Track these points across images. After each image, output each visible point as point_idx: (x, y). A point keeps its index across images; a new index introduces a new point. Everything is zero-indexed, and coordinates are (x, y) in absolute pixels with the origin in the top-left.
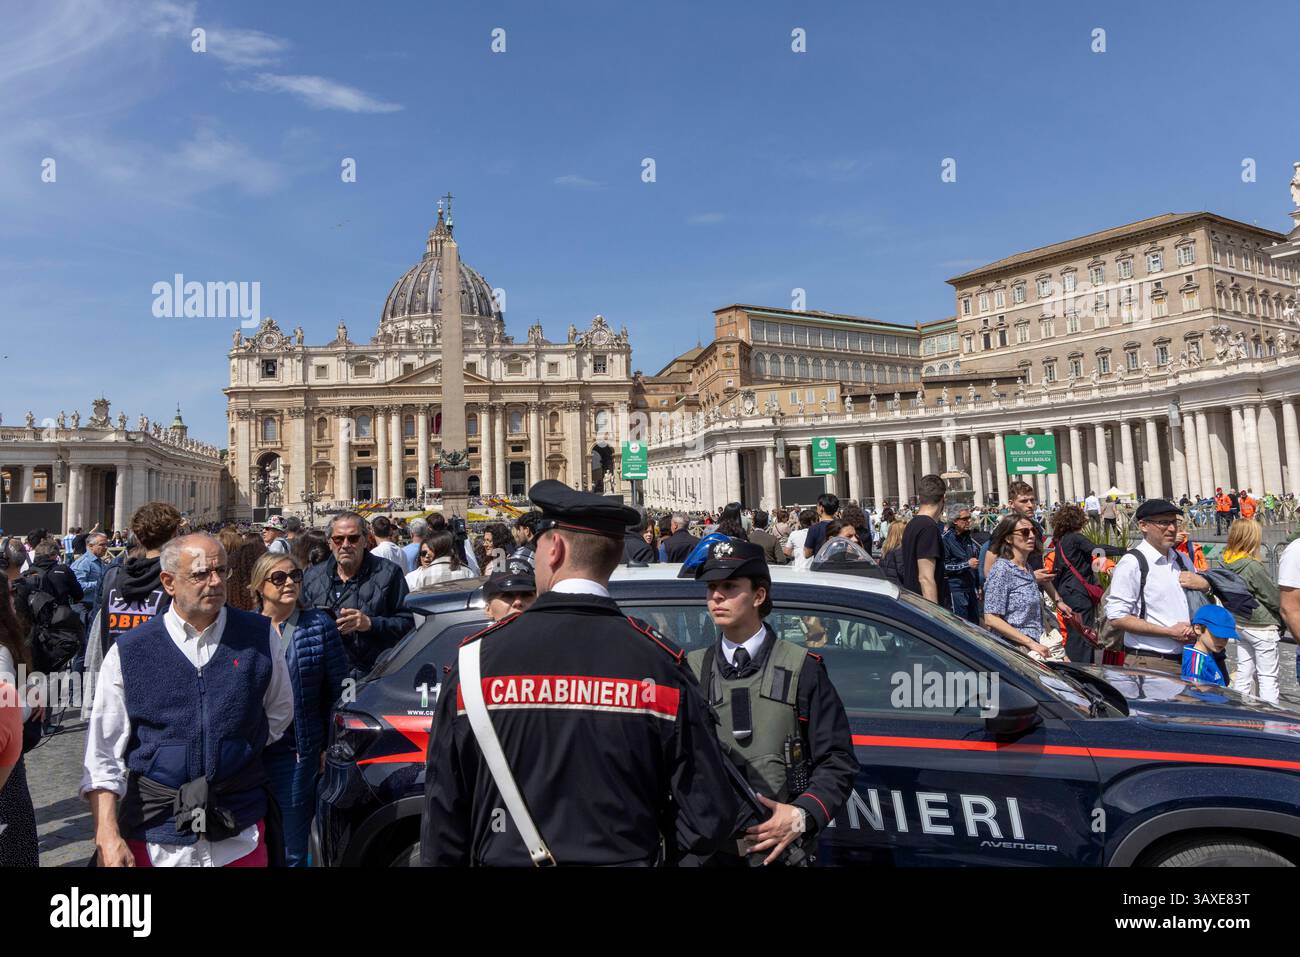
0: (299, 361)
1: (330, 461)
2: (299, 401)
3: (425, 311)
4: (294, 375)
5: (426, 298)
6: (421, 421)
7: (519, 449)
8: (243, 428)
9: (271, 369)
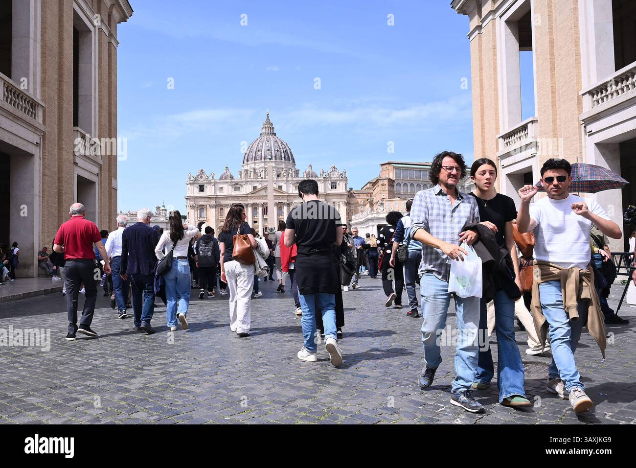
0: (213, 186)
2: (213, 202)
3: (261, 159)
4: (211, 191)
6: (260, 210)
8: (192, 212)
9: (202, 189)
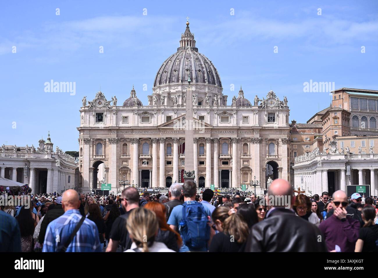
1: (128, 166)
2: (114, 136)
3: (178, 81)
4: (112, 121)
5: (179, 74)
6: (175, 147)
7: (227, 163)
8: (86, 148)
9: (100, 118)
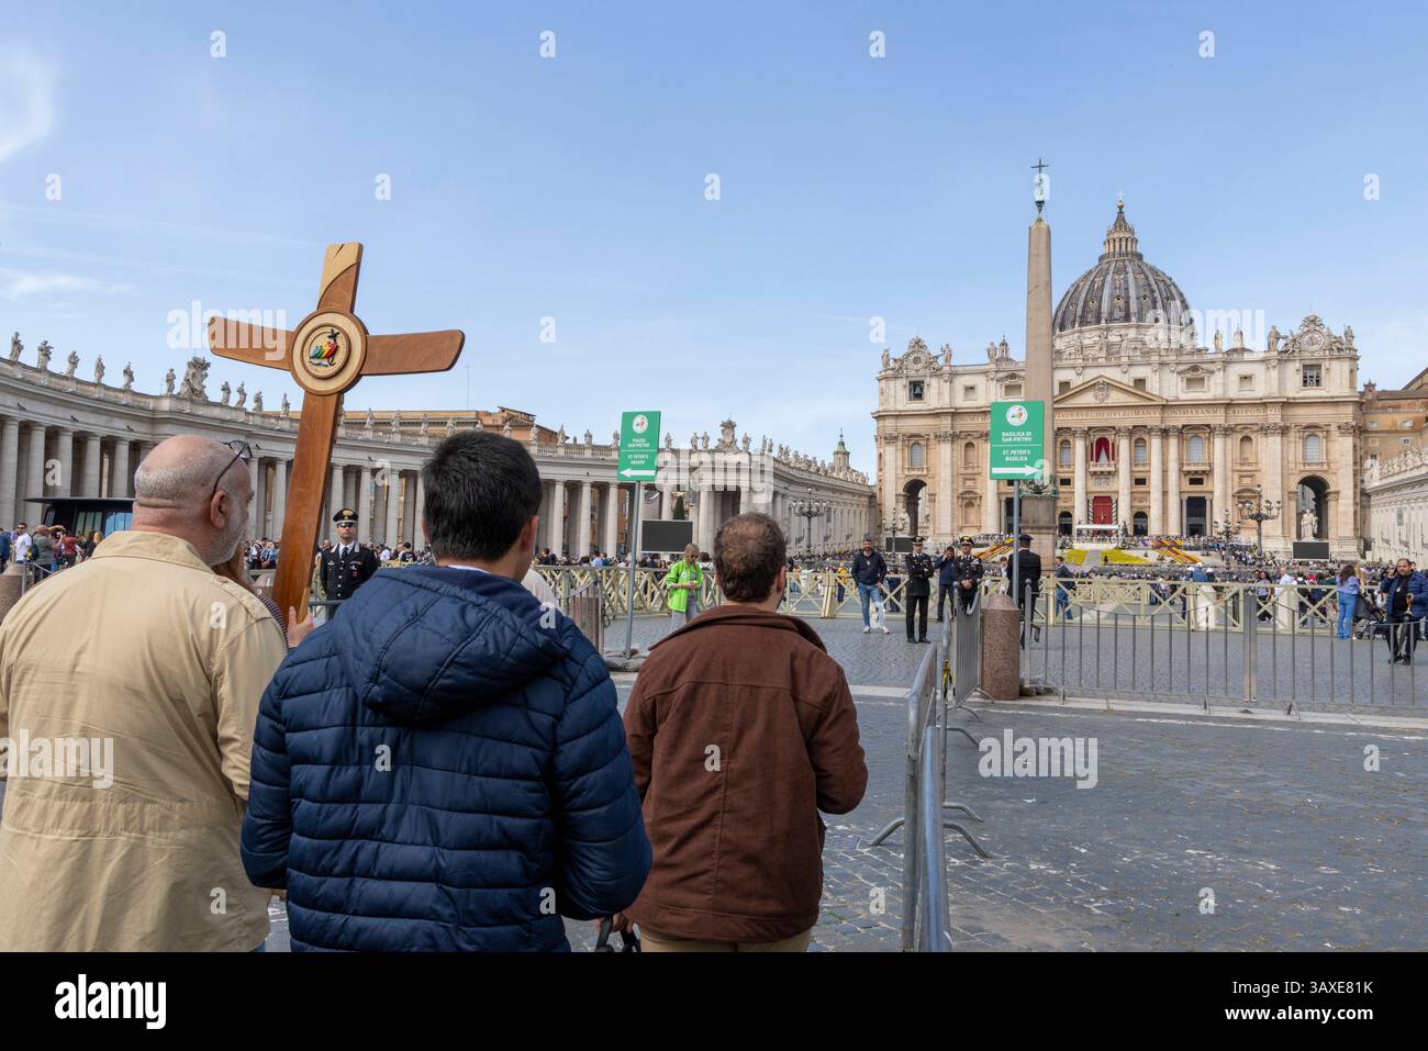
0: (946, 381)
1: (978, 491)
2: (945, 424)
3: (1099, 322)
4: (941, 397)
6: (1079, 447)
7: (1200, 482)
8: (891, 453)
9: (918, 391)
